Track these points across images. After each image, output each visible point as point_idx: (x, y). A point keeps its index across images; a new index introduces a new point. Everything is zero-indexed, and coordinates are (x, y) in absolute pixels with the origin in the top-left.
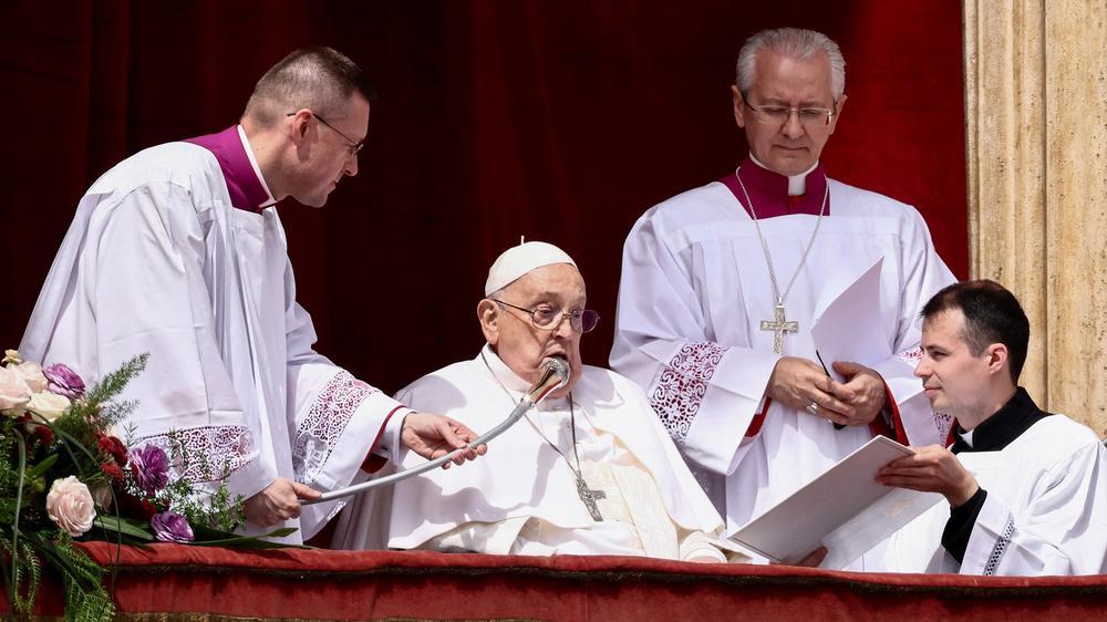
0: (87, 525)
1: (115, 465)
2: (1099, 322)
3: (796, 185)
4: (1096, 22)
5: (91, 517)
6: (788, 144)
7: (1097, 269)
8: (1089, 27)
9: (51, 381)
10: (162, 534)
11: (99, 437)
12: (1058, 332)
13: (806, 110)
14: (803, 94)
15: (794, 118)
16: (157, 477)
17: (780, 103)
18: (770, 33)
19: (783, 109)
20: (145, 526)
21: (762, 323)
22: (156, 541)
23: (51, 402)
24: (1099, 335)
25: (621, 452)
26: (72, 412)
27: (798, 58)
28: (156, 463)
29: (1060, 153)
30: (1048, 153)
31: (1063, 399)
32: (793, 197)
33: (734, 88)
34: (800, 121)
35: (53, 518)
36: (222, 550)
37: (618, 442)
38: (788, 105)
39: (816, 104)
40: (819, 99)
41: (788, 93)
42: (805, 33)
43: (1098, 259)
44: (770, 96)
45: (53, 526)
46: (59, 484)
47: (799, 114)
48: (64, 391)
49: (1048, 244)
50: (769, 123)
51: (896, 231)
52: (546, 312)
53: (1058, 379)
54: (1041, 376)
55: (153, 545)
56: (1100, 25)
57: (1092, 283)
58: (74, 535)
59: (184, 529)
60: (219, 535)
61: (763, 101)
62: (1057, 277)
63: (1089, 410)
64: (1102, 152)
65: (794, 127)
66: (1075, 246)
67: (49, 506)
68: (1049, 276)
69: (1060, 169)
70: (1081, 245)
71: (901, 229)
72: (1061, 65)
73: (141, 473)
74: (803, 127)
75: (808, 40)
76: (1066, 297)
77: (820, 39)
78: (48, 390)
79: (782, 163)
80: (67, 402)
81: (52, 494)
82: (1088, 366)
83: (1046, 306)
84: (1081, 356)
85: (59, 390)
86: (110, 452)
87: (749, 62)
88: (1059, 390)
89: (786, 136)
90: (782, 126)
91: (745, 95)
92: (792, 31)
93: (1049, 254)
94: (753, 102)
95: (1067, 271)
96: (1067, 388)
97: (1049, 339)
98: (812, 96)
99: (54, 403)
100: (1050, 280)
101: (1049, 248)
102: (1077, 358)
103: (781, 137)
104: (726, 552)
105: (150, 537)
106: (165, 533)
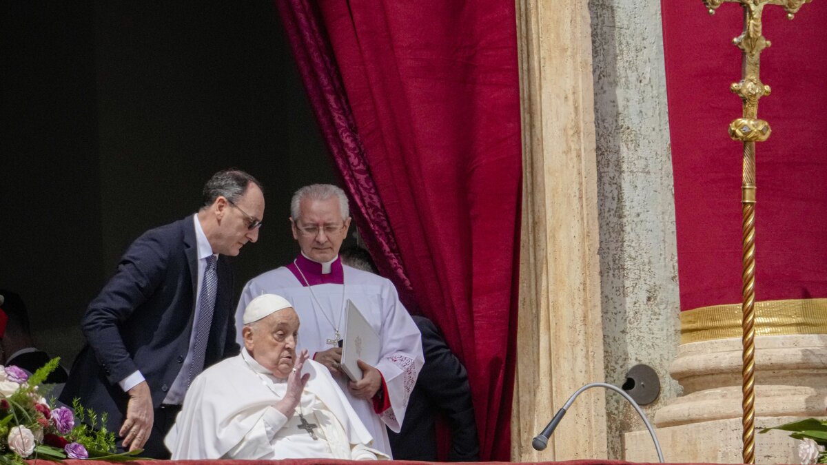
0: (30, 451)
1: (45, 419)
2: (578, 325)
3: (326, 268)
4: (571, 166)
5: (33, 447)
6: (320, 247)
7: (576, 297)
8: (567, 168)
9: (9, 375)
10: (71, 455)
11: (36, 404)
12: (556, 332)
13: (328, 227)
14: (326, 218)
15: (322, 232)
16: (67, 424)
17: (314, 225)
18: (307, 188)
19: (315, 227)
20: (62, 450)
21: (328, 340)
22: (67, 458)
23: (9, 386)
24: (578, 333)
25: (318, 402)
26: (20, 391)
27: (322, 199)
28: (67, 417)
29: (554, 236)
30: (548, 237)
31: (560, 367)
32: (324, 275)
33: (291, 219)
34: (324, 233)
35: (12, 448)
36: (103, 462)
37: (317, 398)
38: (317, 225)
39: (332, 224)
40: (335, 221)
41: (317, 219)
42: (324, 186)
43: (576, 292)
44: (307, 221)
45: (12, 452)
46: (15, 430)
47: (324, 230)
48: (16, 380)
49: (549, 285)
50: (309, 236)
51: (379, 293)
52: (281, 335)
53: (557, 356)
54: (548, 355)
55: (66, 461)
56: (573, 167)
57: (573, 305)
58: (24, 457)
59: (82, 451)
60: (102, 455)
61: (305, 225)
62: (555, 302)
63: (574, 372)
64: (577, 235)
65: (322, 237)
66: (564, 286)
67: (9, 442)
68: (550, 302)
69: (554, 244)
70: (567, 284)
71: (382, 291)
72: (553, 189)
73: (58, 423)
74: (327, 237)
75: (326, 190)
76: (560, 313)
77: (333, 188)
78: (8, 380)
79: (317, 257)
80: (17, 386)
81: (11, 435)
82: (572, 349)
83: (549, 317)
84: (569, 344)
85: (13, 379)
86: (41, 412)
87: (296, 204)
88: (558, 362)
89: (318, 242)
90: (316, 237)
91: (296, 222)
92: (317, 186)
93: (550, 290)
94: (300, 226)
95: (561, 299)
96: (562, 361)
97: (552, 335)
98: (330, 220)
99: (11, 387)
100: (551, 304)
101: (550, 287)
102: (567, 345)
103: (315, 243)
104: (376, 455)
105: (64, 456)
106: (73, 454)
